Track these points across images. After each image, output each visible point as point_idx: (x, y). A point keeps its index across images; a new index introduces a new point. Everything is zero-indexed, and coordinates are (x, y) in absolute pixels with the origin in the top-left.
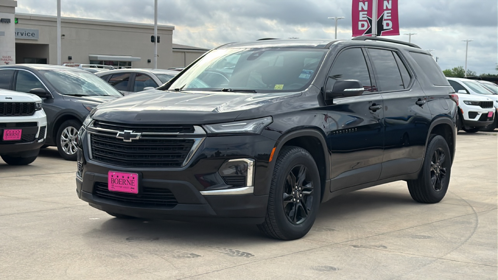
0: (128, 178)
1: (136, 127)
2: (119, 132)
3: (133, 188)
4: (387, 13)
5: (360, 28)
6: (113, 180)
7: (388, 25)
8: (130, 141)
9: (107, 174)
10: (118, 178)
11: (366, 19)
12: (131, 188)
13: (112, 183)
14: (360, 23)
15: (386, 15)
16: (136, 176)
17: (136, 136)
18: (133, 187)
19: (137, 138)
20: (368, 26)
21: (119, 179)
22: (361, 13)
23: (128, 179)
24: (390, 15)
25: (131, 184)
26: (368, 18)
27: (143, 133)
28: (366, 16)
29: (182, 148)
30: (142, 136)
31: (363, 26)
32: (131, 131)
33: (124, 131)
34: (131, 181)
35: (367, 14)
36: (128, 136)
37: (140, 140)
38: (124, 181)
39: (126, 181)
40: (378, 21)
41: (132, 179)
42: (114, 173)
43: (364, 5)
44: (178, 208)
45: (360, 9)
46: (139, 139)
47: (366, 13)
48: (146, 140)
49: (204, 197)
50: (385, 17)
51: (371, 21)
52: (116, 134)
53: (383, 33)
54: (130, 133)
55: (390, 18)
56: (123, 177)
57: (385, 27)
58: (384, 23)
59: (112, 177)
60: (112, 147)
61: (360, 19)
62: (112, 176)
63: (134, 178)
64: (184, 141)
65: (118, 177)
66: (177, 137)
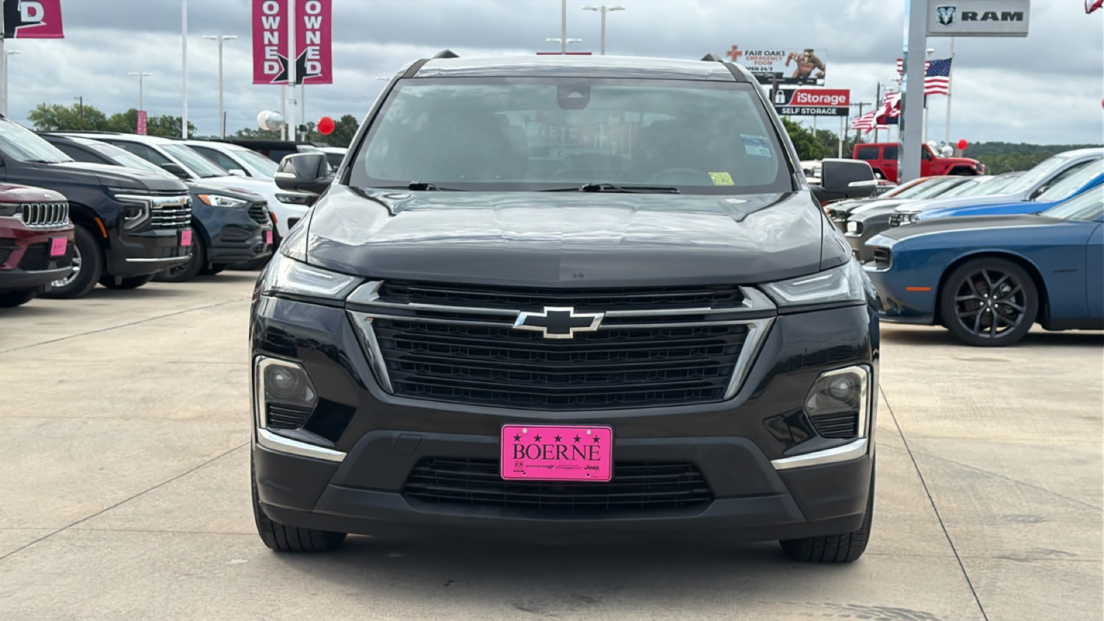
0: (577, 439)
1: (587, 297)
2: (523, 315)
3: (597, 468)
4: (313, 50)
5: (267, 71)
6: (519, 448)
7: (314, 67)
8: (571, 336)
9: (499, 434)
10: (537, 443)
11: (276, 58)
12: (589, 468)
13: (515, 457)
14: (267, 64)
15: (311, 53)
16: (606, 433)
17: (588, 322)
18: (592, 464)
19: (594, 327)
20: (280, 69)
21: (545, 446)
22: (267, 49)
23: (577, 444)
24: (317, 53)
25: (588, 456)
26: (280, 57)
27: (608, 312)
28: (275, 53)
29: (719, 350)
30: (606, 320)
31: (271, 68)
32: (571, 309)
33: (543, 309)
34: (588, 448)
35: (278, 51)
36: (558, 323)
37: (600, 333)
38: (562, 449)
39: (570, 449)
40: (297, 62)
41: (592, 442)
42: (525, 431)
43: (273, 36)
44: (714, 510)
45: (266, 42)
46: (599, 330)
47: (276, 48)
48: (614, 332)
49: (778, 473)
50: (309, 56)
51: (285, 63)
52: (513, 318)
53: (305, 80)
54: (569, 312)
55: (318, 57)
56: (558, 439)
57: (309, 71)
58: (308, 65)
59: (517, 442)
60: (488, 354)
61: (268, 57)
62: (517, 438)
63: (596, 440)
64: (724, 329)
65: (538, 439)
66: (705, 319)
